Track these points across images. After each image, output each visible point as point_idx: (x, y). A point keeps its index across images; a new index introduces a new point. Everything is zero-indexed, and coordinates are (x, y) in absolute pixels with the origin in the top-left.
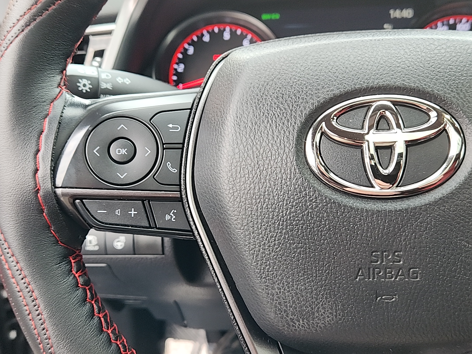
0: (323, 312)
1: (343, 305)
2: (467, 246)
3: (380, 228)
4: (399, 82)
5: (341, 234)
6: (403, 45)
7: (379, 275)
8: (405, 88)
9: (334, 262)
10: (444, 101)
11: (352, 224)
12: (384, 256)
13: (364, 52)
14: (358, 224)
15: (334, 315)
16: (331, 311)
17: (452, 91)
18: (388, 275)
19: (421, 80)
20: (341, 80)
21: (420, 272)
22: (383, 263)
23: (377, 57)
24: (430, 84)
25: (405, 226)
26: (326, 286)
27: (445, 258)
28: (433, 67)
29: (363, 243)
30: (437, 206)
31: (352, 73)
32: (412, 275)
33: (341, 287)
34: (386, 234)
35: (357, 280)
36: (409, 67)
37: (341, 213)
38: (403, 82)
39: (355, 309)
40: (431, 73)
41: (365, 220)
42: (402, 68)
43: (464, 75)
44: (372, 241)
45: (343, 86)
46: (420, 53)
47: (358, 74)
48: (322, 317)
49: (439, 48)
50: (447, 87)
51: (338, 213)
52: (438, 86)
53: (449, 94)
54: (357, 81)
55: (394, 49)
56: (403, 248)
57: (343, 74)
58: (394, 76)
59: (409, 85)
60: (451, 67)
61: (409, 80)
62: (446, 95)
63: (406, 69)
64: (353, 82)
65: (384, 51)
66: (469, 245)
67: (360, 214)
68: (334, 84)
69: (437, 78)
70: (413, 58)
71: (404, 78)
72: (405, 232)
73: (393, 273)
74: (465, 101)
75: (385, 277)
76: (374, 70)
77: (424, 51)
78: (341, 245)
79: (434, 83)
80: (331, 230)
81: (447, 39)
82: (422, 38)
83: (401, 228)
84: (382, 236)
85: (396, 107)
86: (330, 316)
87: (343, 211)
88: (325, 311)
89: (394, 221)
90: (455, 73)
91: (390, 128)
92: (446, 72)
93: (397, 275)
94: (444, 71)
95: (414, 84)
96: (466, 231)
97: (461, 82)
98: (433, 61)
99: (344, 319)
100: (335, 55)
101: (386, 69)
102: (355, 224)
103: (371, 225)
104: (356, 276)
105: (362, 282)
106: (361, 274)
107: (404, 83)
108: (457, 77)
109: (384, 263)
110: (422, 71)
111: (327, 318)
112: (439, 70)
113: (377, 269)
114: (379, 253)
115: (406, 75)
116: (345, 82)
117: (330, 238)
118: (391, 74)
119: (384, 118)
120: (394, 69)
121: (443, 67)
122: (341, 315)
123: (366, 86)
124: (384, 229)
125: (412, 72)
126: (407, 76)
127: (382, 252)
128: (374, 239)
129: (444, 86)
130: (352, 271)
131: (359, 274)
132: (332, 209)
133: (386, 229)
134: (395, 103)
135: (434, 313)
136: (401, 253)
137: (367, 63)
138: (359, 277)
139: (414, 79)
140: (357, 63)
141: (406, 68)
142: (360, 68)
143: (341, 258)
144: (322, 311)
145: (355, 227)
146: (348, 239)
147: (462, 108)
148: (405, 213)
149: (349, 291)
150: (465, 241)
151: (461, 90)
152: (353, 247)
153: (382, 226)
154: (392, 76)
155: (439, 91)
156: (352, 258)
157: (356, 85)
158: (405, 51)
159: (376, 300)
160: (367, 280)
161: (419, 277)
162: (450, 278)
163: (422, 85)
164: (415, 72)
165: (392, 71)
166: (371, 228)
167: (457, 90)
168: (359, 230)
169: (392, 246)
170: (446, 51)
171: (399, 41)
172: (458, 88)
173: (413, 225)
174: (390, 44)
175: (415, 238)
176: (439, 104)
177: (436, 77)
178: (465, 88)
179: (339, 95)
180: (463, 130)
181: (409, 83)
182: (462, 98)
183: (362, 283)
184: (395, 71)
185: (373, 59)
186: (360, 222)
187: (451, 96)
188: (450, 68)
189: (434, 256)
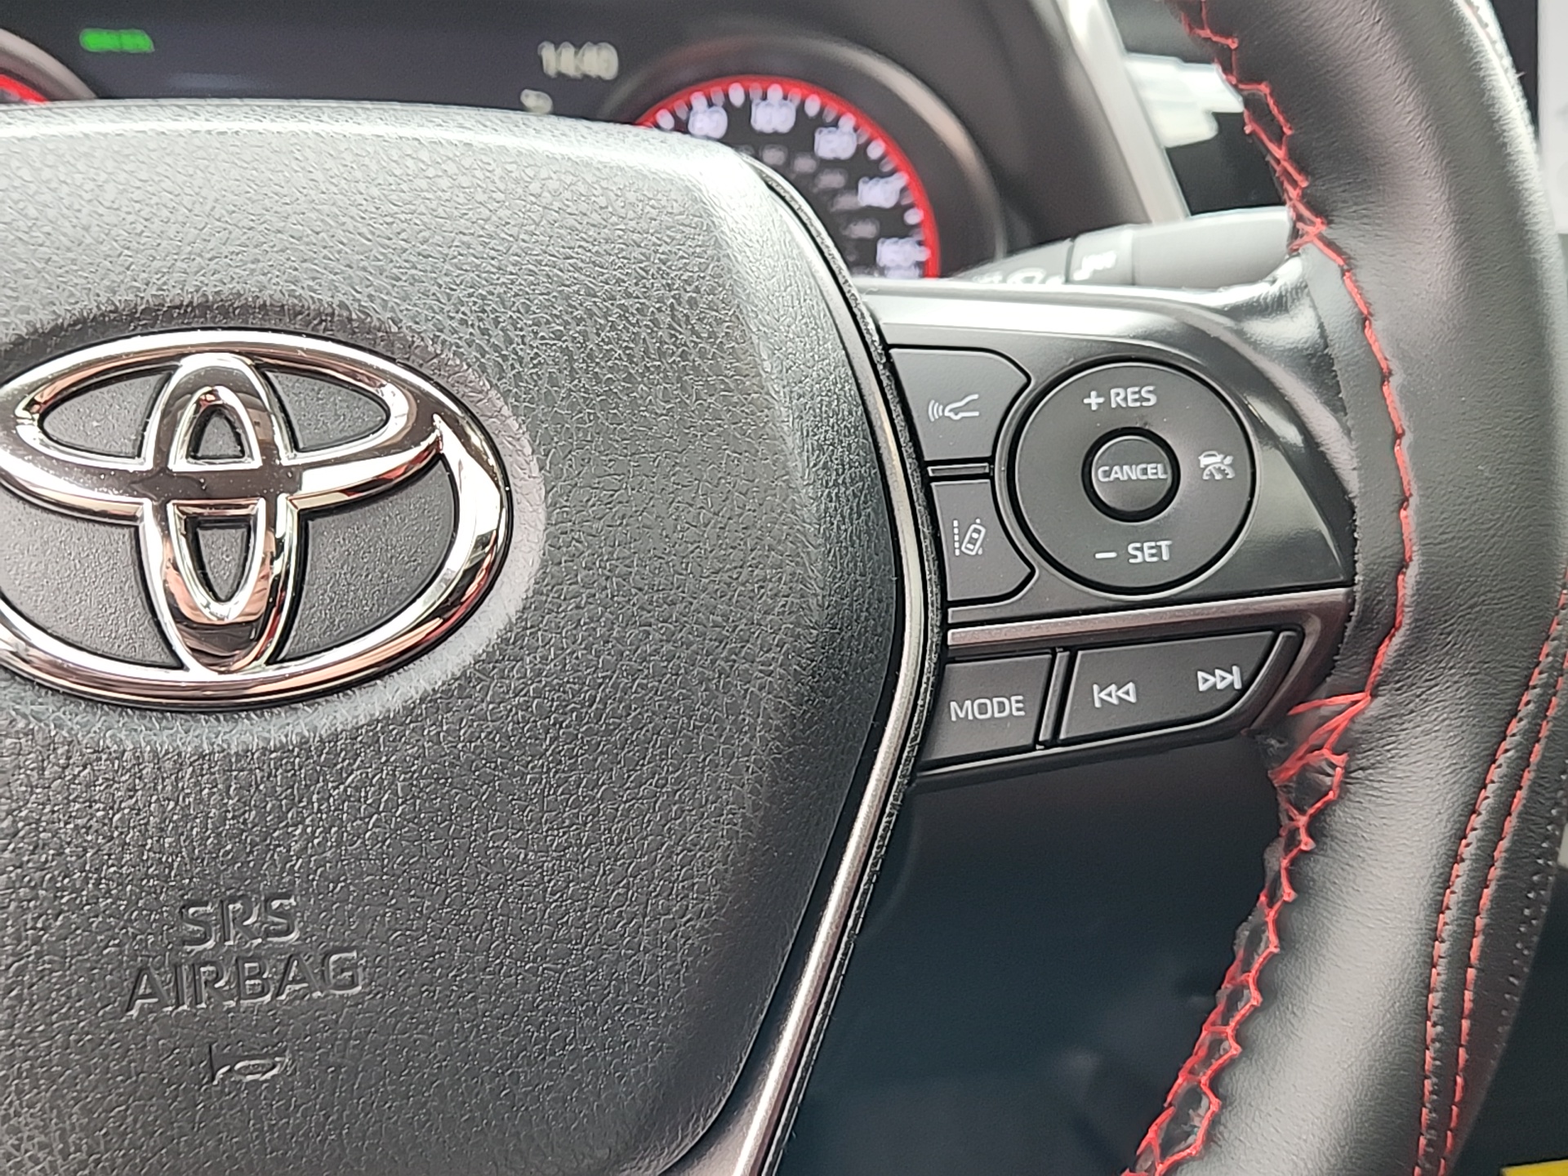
0: (13, 1145)
1: (87, 1111)
2: (522, 856)
3: (207, 817)
4: (275, 290)
5: (62, 846)
6: (308, 153)
7: (217, 986)
8: (298, 309)
9: (39, 955)
10: (437, 355)
11: (102, 806)
12: (231, 915)
13: (158, 174)
14: (123, 805)
15: (56, 1152)
16: (42, 1138)
17: (463, 322)
18: (248, 982)
19: (356, 280)
20: (59, 271)
21: (363, 962)
22: (227, 943)
23: (204, 192)
24: (386, 298)
25: (300, 801)
26: (13, 1045)
27: (448, 906)
28: (403, 235)
29: (148, 877)
30: (412, 726)
31: (105, 248)
32: (334, 977)
33: (72, 1044)
34: (233, 837)
35: (134, 1013)
36: (317, 233)
37: (56, 768)
38: (293, 287)
39: (135, 1121)
40: (395, 258)
41: (152, 791)
42: (293, 237)
43: (510, 268)
44: (183, 863)
45: (66, 293)
46: (362, 187)
47: (126, 252)
48: (10, 1163)
49: (431, 172)
50: (447, 309)
51: (44, 769)
52: (415, 305)
53: (454, 331)
54: (121, 277)
55: (272, 166)
56: (298, 881)
57: (69, 250)
58: (261, 265)
59: (312, 297)
60: (465, 239)
61: (314, 279)
62: (443, 336)
63: (305, 239)
64: (106, 282)
65: (235, 173)
66: (526, 855)
67: (129, 770)
68: (32, 287)
69: (413, 276)
70: (334, 204)
71: (295, 273)
72: (302, 822)
73: (265, 976)
74: (505, 358)
75: (239, 994)
76: (190, 238)
77: (376, 182)
78: (63, 889)
79: (403, 294)
80: (21, 834)
81: (466, 144)
82: (379, 136)
83: (288, 812)
84: (219, 846)
85: (270, 375)
86: (41, 1155)
87: (61, 762)
88: (20, 1140)
89: (261, 787)
90: (478, 262)
91: (243, 451)
92: (447, 255)
93: (282, 979)
94: (441, 252)
95: (330, 294)
96: (513, 806)
97: (496, 292)
98: (403, 217)
99: (97, 1162)
100: (48, 181)
101: (232, 236)
102: (111, 807)
103: (174, 808)
104: (128, 998)
105: (151, 1017)
106: (148, 991)
107: (294, 290)
108: (484, 275)
109: (231, 943)
110: (361, 249)
111: (30, 1164)
112: (425, 247)
113: (205, 965)
114: (209, 909)
115: (305, 261)
116: (76, 281)
117: (20, 867)
118: (251, 258)
119: (221, 414)
120: (263, 240)
121: (438, 239)
122: (84, 1147)
123: (153, 295)
124: (226, 819)
125: (325, 252)
126: (305, 265)
127: (222, 902)
128: (187, 860)
129: (436, 306)
130: (112, 981)
131: (141, 991)
132: (19, 754)
133: (233, 818)
134: (264, 362)
135: (426, 1103)
136: (292, 900)
137: (165, 213)
138: (139, 1002)
139: (332, 276)
140: (129, 213)
141: (308, 236)
142: (138, 231)
143: (66, 939)
144: (10, 1142)
145: (111, 819)
146: (87, 868)
147: (495, 382)
148: (298, 756)
149: (105, 1057)
150: (513, 842)
151: (496, 322)
152: (109, 891)
153: (214, 807)
154: (253, 263)
155: (417, 323)
156: (110, 933)
157: (115, 293)
158: (312, 176)
159: (213, 1078)
160: (170, 1009)
161: (361, 983)
162: (468, 972)
163: (359, 300)
164: (339, 252)
165: (256, 247)
166: (175, 817)
167: (481, 320)
168: (129, 828)
169: (258, 876)
170: (456, 183)
171: (294, 140)
172: (484, 311)
173: (331, 795)
174: (258, 150)
175: (339, 844)
176: (421, 365)
177: (413, 271)
178: (510, 313)
179: (48, 328)
180: (504, 458)
181: (314, 291)
182: (496, 348)
183: (153, 1022)
184: (265, 246)
185: (187, 200)
186: (131, 797)
187: (460, 338)
188: (463, 243)
189: (411, 900)
